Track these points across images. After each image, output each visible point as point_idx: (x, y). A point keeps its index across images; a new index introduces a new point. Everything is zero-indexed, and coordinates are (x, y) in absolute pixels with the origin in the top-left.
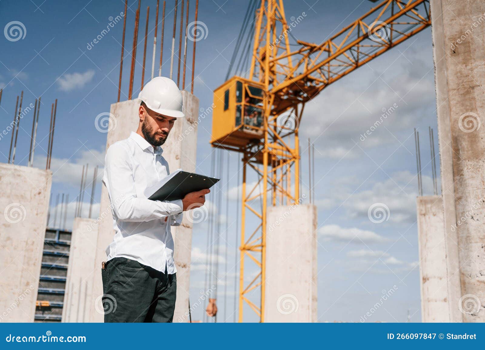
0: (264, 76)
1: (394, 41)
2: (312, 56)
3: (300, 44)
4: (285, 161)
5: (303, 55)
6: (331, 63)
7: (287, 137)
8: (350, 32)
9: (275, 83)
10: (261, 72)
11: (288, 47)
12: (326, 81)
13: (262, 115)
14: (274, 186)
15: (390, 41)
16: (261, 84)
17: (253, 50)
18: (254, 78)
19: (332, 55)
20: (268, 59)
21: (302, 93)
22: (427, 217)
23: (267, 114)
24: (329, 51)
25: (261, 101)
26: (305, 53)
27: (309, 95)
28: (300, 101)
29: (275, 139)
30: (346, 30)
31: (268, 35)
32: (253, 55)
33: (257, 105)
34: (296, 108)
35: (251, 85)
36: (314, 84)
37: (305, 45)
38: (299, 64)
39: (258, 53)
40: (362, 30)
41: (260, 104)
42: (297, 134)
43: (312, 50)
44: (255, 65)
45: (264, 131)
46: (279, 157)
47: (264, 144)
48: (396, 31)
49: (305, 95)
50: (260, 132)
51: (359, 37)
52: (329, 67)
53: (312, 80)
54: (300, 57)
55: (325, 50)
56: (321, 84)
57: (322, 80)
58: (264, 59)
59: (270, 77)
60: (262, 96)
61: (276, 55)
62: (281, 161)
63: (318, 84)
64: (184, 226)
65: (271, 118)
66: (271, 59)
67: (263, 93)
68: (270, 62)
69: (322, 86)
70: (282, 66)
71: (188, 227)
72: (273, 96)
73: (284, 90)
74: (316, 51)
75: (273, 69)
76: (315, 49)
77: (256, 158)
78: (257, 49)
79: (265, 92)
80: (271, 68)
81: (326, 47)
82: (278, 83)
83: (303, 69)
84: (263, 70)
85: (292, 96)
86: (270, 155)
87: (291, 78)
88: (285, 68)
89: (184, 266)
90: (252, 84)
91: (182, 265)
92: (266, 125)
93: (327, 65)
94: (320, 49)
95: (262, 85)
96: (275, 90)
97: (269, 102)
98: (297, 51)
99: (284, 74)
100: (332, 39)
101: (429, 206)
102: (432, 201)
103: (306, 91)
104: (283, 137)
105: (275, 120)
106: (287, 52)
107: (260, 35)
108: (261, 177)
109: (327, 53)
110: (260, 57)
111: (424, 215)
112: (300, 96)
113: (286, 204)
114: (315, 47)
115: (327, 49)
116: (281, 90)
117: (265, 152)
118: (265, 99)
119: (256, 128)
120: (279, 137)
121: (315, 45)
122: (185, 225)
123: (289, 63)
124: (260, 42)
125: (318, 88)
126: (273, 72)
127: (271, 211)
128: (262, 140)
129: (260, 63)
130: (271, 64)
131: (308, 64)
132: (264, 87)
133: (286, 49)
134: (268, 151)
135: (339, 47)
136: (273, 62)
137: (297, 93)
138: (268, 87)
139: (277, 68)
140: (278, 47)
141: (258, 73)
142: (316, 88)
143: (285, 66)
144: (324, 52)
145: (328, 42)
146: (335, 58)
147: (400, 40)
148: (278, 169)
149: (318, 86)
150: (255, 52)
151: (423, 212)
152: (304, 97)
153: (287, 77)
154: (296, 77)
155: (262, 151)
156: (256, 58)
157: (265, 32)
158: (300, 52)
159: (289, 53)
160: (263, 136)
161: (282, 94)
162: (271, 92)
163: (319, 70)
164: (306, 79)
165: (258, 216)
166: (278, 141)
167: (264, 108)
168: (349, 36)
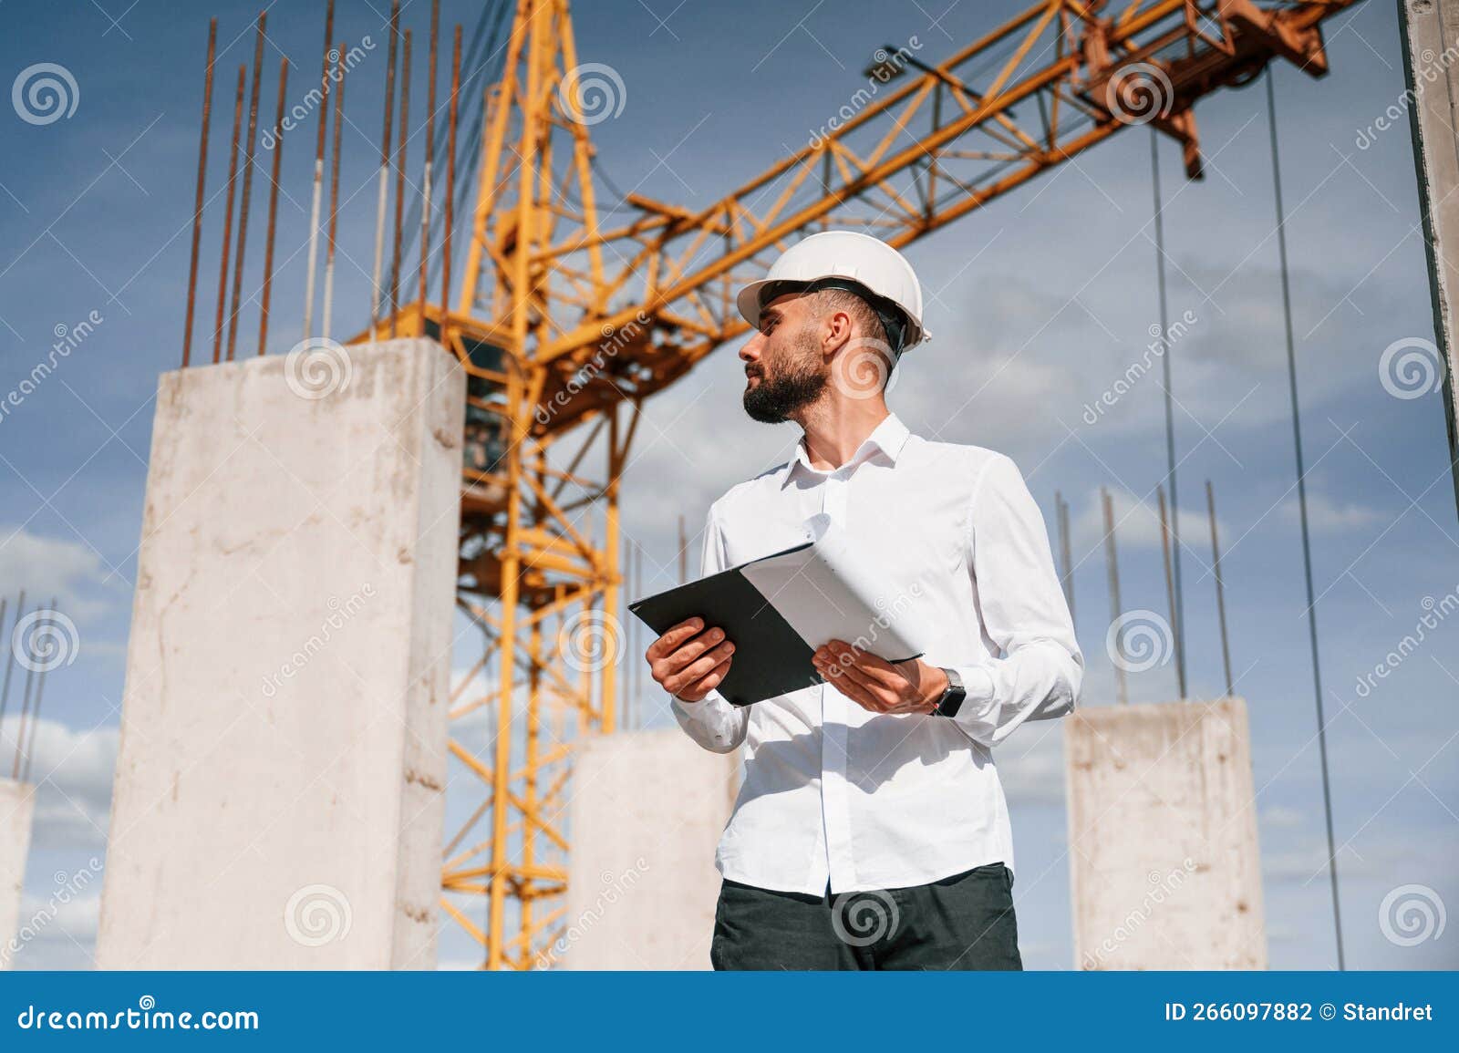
0: (512, 306)
1: (940, 212)
2: (673, 247)
3: (637, 205)
4: (571, 590)
5: (642, 242)
6: (735, 272)
7: (582, 511)
8: (798, 176)
9: (545, 332)
10: (499, 292)
11: (591, 215)
12: (717, 332)
13: (502, 436)
14: (535, 670)
15: (928, 209)
16: (503, 330)
17: (473, 219)
18: (477, 312)
19: (740, 247)
20: (525, 251)
21: (634, 368)
22: (1097, 773)
23: (520, 432)
24: (728, 236)
25: (500, 387)
26: (651, 237)
27: (659, 376)
28: (628, 394)
29: (539, 513)
30: (785, 169)
31: (528, 170)
32: (473, 234)
33: (486, 401)
34: (612, 414)
35: (468, 333)
36: (676, 339)
37: (651, 211)
38: (629, 272)
39: (490, 229)
40: (839, 173)
41: (499, 398)
42: (613, 501)
43: (674, 227)
44: (481, 270)
45: (509, 488)
46: (553, 577)
47: (504, 532)
48: (949, 179)
49: (645, 374)
50: (495, 492)
51: (827, 194)
52: (727, 285)
53: (670, 327)
54: (634, 247)
55: (716, 231)
56: (701, 340)
57: (701, 326)
58: (510, 248)
59: (530, 309)
60: (505, 372)
61: (551, 237)
62: (560, 592)
63: (688, 339)
64: (422, 782)
65: (529, 447)
66: (535, 252)
67: (506, 362)
68: (532, 262)
69: (701, 347)
70: (572, 276)
71: (435, 788)
72: (540, 374)
73: (579, 356)
74: (687, 231)
75: (540, 284)
76: (683, 226)
77: (477, 576)
78: (488, 216)
79: (514, 359)
80: (534, 279)
81: (718, 220)
82: (556, 332)
83: (641, 290)
84: (506, 284)
85: (602, 376)
86: (524, 567)
87: (601, 317)
88: (579, 282)
89: (423, 917)
90: (472, 331)
91: (418, 912)
92: (514, 467)
93: (722, 278)
94: (698, 225)
95: (504, 337)
96: (547, 353)
97: (526, 393)
98: (624, 228)
99: (577, 304)
100: (739, 196)
101: (1102, 738)
102: (1112, 725)
103: (645, 362)
104: (567, 509)
105: (541, 455)
106: (586, 233)
107: (498, 172)
108: (492, 643)
109: (719, 242)
110: (496, 241)
111: (1088, 766)
112: (629, 377)
113: (638, 726)
114: (683, 219)
115: (722, 225)
116: (567, 355)
117: (507, 558)
118: (515, 383)
119: (482, 476)
120: (556, 506)
121: (683, 211)
122: (426, 780)
123: (591, 267)
124: (498, 194)
125: (690, 354)
126: (540, 295)
127: (587, 749)
128: (501, 519)
129: (496, 263)
130: (536, 268)
131: (659, 273)
132: (511, 340)
133: (583, 221)
134: (518, 555)
135: (763, 223)
136: (541, 260)
137: (617, 367)
138: (522, 343)
139: (552, 282)
140: (557, 214)
141: (491, 296)
142: (682, 354)
143: (580, 275)
144: (714, 237)
145: (726, 204)
146: (749, 257)
147: (961, 208)
148: (549, 615)
149: (687, 347)
150: (480, 226)
151: (1085, 758)
152: (641, 383)
153: (587, 311)
154: (619, 313)
155: (499, 553)
156: (484, 246)
157: (516, 162)
158: (633, 232)
159: (594, 232)
160: (504, 505)
161: (569, 366)
162: (533, 359)
163: (694, 295)
164: (655, 320)
165: (479, 772)
166: (550, 522)
167: (510, 411)
168: (796, 190)
